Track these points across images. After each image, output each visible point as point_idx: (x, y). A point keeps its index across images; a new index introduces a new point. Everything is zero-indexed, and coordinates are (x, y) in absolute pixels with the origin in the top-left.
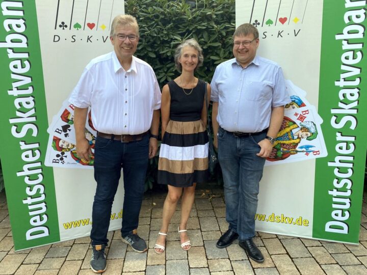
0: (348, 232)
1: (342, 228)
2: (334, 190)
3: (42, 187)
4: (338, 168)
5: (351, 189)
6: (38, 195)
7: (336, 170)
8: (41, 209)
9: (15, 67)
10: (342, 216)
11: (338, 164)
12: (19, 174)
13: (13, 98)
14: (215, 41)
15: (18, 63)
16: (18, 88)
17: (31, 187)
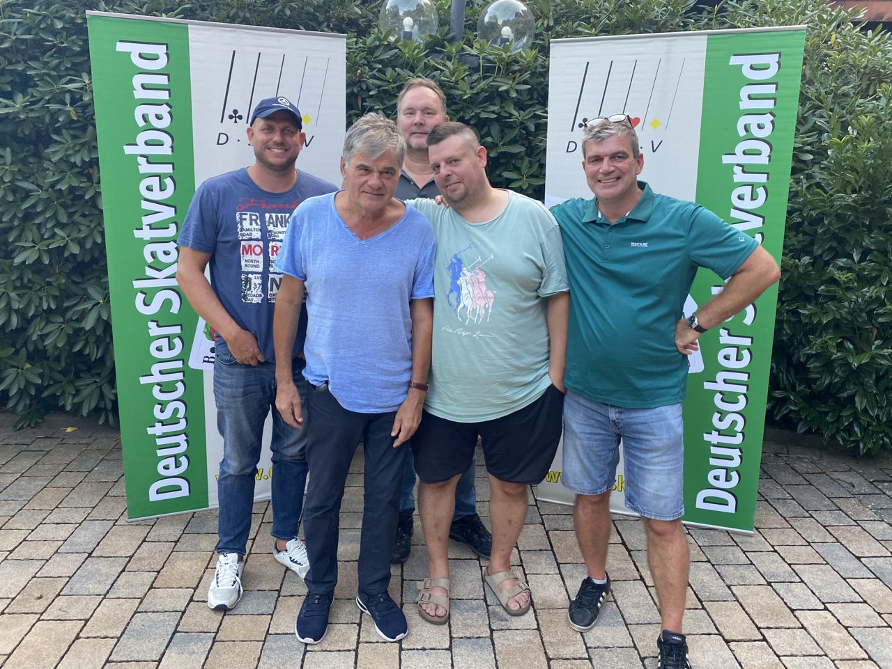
0: (736, 510)
1: (725, 503)
2: (713, 432)
3: (181, 406)
4: (721, 393)
5: (742, 432)
6: (174, 421)
7: (718, 397)
8: (178, 445)
9: (149, 189)
10: (726, 480)
11: (720, 386)
12: (144, 380)
13: (143, 243)
14: (513, 142)
15: (155, 182)
16: (151, 227)
17: (163, 405)
